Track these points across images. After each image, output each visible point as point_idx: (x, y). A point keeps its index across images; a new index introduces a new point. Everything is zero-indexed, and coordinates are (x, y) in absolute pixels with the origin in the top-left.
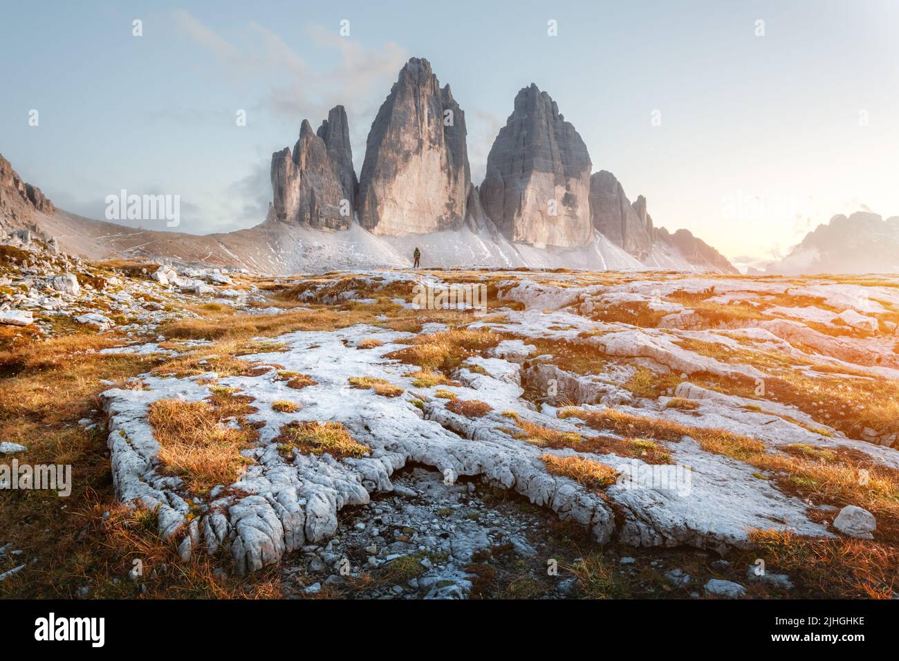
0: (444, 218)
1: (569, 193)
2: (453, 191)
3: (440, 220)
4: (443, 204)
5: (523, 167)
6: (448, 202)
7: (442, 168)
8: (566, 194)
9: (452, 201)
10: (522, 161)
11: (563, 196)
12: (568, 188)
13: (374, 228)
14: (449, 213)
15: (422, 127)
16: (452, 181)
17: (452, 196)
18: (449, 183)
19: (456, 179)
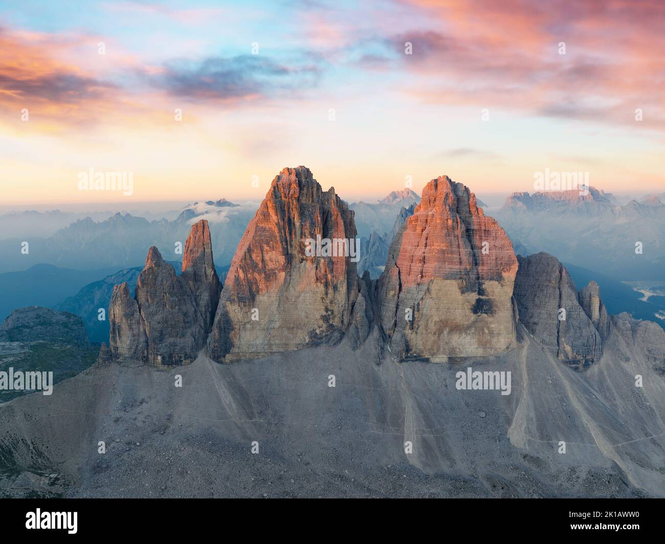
0: (318, 331)
1: (483, 297)
2: (331, 302)
3: (313, 334)
4: (318, 317)
5: (422, 273)
6: (324, 313)
7: (317, 279)
8: (478, 301)
9: (329, 313)
10: (421, 265)
11: (474, 302)
12: (481, 292)
13: (224, 356)
14: (325, 326)
15: (291, 240)
16: (331, 291)
17: (329, 307)
18: (327, 294)
19: (335, 288)
